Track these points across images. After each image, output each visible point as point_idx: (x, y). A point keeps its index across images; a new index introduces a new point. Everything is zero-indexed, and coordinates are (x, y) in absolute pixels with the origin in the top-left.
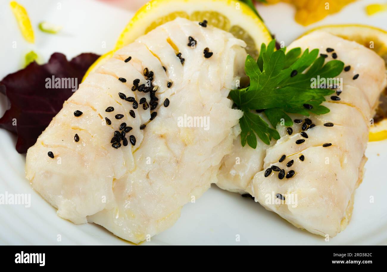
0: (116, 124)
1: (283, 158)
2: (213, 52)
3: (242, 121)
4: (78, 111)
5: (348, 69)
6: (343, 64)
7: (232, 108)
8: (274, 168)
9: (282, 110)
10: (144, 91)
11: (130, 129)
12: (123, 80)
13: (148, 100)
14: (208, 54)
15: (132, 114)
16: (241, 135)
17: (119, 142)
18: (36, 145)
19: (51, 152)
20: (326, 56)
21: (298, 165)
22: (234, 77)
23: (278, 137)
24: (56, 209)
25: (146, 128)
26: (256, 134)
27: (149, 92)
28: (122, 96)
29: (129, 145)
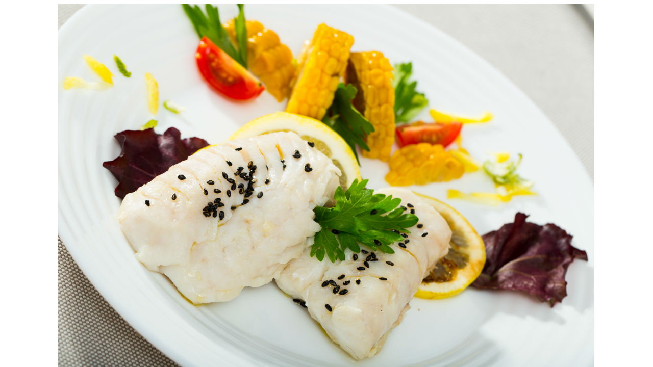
0: (212, 197)
1: (342, 277)
2: (313, 168)
3: (317, 235)
4: (182, 176)
5: (420, 226)
6: (417, 220)
7: (314, 220)
8: (332, 282)
9: (355, 238)
10: (244, 178)
11: (223, 205)
12: (230, 164)
13: (246, 187)
14: (308, 169)
15: (229, 193)
16: (313, 246)
17: (210, 212)
18: (135, 192)
19: (148, 201)
20: (405, 209)
21: (352, 287)
22: (324, 196)
23: (343, 258)
24: (136, 252)
25: (235, 210)
26: (325, 250)
27: (248, 181)
28: (225, 176)
29: (218, 217)
